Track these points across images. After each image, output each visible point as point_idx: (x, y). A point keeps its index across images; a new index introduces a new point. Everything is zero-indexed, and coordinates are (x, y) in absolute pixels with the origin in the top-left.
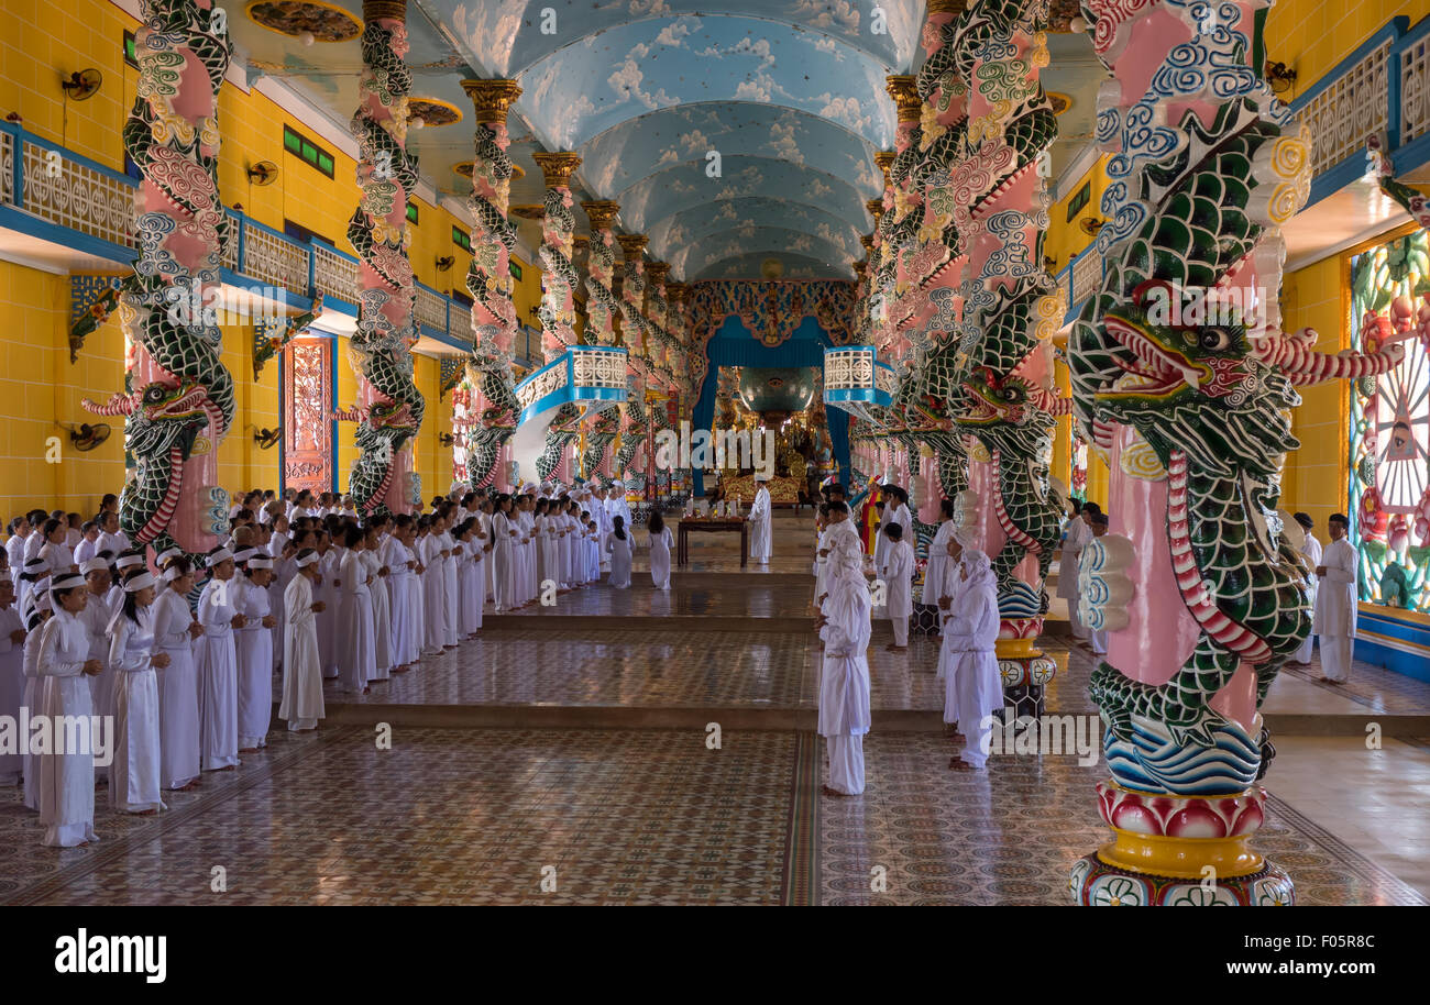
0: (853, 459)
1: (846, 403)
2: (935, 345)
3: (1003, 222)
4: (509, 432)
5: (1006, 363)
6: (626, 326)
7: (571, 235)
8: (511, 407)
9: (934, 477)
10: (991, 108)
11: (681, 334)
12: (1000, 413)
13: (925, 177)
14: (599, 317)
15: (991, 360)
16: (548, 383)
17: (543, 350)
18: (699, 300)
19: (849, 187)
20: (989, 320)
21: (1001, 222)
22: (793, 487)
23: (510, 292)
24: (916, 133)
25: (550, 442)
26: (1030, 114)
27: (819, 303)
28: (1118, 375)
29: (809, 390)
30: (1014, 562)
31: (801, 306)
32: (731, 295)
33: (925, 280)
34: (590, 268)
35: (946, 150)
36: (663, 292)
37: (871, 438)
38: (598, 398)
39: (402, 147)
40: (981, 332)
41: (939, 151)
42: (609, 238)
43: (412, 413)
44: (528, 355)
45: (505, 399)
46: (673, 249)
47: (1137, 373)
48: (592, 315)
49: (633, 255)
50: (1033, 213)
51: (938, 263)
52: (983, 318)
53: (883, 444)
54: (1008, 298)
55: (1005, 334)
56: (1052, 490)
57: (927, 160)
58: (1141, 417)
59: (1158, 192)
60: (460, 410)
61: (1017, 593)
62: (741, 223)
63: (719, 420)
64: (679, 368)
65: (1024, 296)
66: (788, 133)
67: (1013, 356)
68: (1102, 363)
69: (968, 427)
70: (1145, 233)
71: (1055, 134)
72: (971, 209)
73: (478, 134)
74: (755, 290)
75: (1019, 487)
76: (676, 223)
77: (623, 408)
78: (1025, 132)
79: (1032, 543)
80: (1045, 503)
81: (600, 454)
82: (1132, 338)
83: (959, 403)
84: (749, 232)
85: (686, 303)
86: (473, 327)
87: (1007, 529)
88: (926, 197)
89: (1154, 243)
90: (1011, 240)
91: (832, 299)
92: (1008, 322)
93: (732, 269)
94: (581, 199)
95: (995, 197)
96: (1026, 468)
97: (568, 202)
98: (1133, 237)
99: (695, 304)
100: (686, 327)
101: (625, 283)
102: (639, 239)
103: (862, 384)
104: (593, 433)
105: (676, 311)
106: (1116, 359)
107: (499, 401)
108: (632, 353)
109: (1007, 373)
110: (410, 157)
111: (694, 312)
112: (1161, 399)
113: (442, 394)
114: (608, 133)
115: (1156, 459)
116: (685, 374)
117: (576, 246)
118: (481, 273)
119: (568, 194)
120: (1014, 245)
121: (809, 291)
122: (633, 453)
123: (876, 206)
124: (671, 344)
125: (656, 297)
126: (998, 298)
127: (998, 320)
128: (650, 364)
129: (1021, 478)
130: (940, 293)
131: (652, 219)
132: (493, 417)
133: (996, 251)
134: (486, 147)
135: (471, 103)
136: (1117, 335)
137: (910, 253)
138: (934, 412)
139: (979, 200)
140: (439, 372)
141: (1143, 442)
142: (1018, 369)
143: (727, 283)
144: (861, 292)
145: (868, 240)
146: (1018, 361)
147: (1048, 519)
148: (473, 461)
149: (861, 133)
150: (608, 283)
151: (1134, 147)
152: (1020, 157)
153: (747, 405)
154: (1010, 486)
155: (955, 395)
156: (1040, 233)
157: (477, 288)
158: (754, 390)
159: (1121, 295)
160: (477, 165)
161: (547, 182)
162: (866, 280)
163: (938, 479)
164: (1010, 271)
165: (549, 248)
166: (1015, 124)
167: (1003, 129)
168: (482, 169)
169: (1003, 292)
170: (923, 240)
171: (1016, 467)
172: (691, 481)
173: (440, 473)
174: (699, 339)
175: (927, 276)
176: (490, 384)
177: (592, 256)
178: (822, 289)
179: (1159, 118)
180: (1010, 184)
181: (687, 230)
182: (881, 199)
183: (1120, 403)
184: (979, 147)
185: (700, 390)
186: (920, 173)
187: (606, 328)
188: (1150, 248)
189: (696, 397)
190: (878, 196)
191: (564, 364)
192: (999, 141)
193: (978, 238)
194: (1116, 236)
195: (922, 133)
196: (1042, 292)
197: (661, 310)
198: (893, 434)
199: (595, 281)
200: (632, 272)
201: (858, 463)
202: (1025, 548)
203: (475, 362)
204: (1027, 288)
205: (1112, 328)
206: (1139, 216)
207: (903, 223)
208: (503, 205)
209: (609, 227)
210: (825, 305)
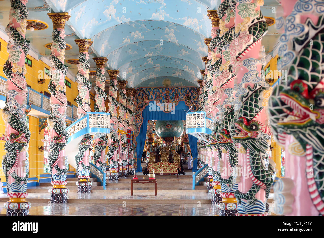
0: (199, 156)
1: (194, 133)
2: (227, 110)
3: (249, 62)
4: (64, 145)
5: (251, 116)
6: (110, 105)
7: (89, 70)
8: (65, 135)
9: (227, 161)
10: (243, 20)
11: (132, 108)
12: (249, 135)
13: (221, 47)
14: (100, 101)
15: (246, 114)
16: (79, 126)
17: (78, 114)
18: (139, 95)
19: (195, 52)
20: (244, 99)
21: (248, 62)
22: (176, 167)
23: (65, 91)
24: (218, 31)
25: (80, 149)
26: (258, 22)
27: (185, 96)
28: (286, 116)
29: (182, 129)
30: (256, 192)
31: (178, 97)
32: (151, 93)
33: (222, 85)
34: (97, 82)
35: (228, 37)
36: (125, 92)
37: (205, 147)
38: (99, 132)
39: (24, 37)
40: (242, 104)
41: (226, 37)
42: (104, 71)
43: (26, 137)
44: (73, 116)
45: (62, 132)
46: (129, 75)
47: (293, 115)
48: (97, 100)
49: (113, 78)
50: (260, 59)
51: (227, 79)
52: (242, 98)
53: (209, 149)
54: (252, 91)
55: (251, 104)
56: (270, 164)
57: (222, 40)
58: (295, 132)
59: (298, 47)
60: (47, 137)
61: (257, 204)
62: (155, 65)
63: (147, 141)
64: (131, 121)
65: (257, 90)
66: (172, 32)
67: (254, 113)
68: (280, 111)
69: (237, 140)
70: (294, 62)
71: (267, 30)
72: (237, 57)
73: (54, 32)
74: (161, 91)
75: (257, 163)
76: (130, 65)
77: (109, 136)
78: (256, 29)
79: (262, 185)
80: (267, 169)
81: (100, 154)
82: (290, 102)
83: (234, 131)
84: (158, 69)
85: (134, 96)
86: (50, 105)
87: (253, 179)
88: (222, 54)
89: (298, 66)
90: (252, 69)
91: (190, 94)
92: (252, 100)
93: (152, 83)
94: (93, 57)
95: (246, 53)
96: (259, 155)
97: (88, 58)
98: (290, 64)
99: (138, 96)
100: (134, 105)
101: (110, 88)
102: (115, 72)
103: (201, 126)
104: (97, 146)
105: (130, 99)
106: (285, 110)
107: (60, 133)
108: (113, 115)
109: (251, 119)
110: (27, 41)
111: (137, 100)
112: (302, 125)
113: (40, 131)
114: (103, 32)
115: (301, 148)
116: (134, 123)
117: (91, 74)
118: (53, 84)
119: (88, 55)
120: (253, 71)
121: (182, 92)
122: (113, 153)
123: (205, 59)
124: (128, 112)
125: (122, 94)
126: (248, 90)
127: (248, 99)
128: (120, 119)
129: (258, 159)
130: (228, 90)
131: (120, 64)
132: (58, 139)
133: (246, 73)
134: (56, 37)
135: (51, 21)
136: (285, 100)
137: (217, 76)
138: (227, 135)
139: (239, 54)
140: (39, 123)
141: (296, 142)
142: (256, 118)
143: (150, 88)
144: (201, 91)
145: (203, 72)
146: (256, 115)
147: (268, 175)
148: (50, 156)
149: (199, 31)
150: (103, 89)
151: (289, 31)
152: (254, 38)
153: (158, 135)
154: (253, 163)
155: (232, 128)
156: (263, 66)
157: (52, 90)
158: (161, 129)
159: (286, 85)
160: (53, 44)
161: (80, 50)
162: (202, 86)
163: (228, 162)
164: (252, 81)
165: (80, 75)
166: (252, 26)
167: (248, 28)
168: (55, 45)
169: (249, 88)
170: (221, 70)
171: (256, 155)
172: (136, 165)
173: (39, 161)
174: (139, 110)
175: (223, 84)
176: (56, 127)
177: (97, 78)
178: (186, 91)
179: (297, 20)
180: (251, 48)
181: (134, 68)
182: (207, 56)
183: (286, 126)
184: (239, 34)
185: (140, 130)
186: (220, 45)
187: (102, 105)
188: (296, 68)
189: (138, 132)
190: (206, 55)
191: (86, 119)
192: (246, 32)
193: (239, 68)
194: (284, 64)
195: (220, 30)
196: (264, 89)
197: (124, 99)
198: (212, 145)
199: (98, 88)
200: (112, 84)
201: (201, 157)
202: (260, 186)
203: (51, 118)
204: (258, 87)
205: (283, 98)
206: (292, 56)
207: (214, 65)
208: (62, 59)
209: (103, 67)
210: (188, 97)
